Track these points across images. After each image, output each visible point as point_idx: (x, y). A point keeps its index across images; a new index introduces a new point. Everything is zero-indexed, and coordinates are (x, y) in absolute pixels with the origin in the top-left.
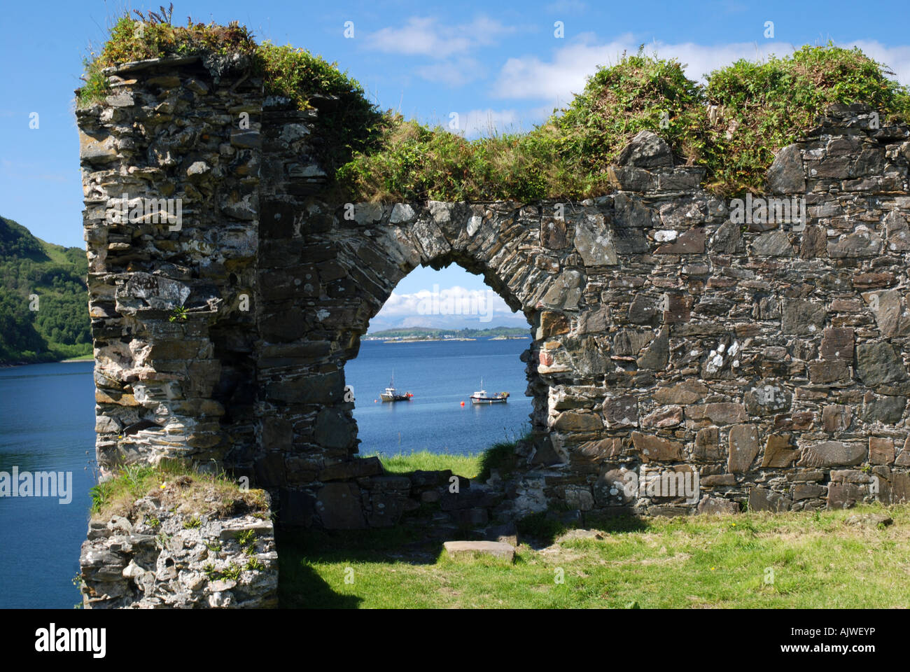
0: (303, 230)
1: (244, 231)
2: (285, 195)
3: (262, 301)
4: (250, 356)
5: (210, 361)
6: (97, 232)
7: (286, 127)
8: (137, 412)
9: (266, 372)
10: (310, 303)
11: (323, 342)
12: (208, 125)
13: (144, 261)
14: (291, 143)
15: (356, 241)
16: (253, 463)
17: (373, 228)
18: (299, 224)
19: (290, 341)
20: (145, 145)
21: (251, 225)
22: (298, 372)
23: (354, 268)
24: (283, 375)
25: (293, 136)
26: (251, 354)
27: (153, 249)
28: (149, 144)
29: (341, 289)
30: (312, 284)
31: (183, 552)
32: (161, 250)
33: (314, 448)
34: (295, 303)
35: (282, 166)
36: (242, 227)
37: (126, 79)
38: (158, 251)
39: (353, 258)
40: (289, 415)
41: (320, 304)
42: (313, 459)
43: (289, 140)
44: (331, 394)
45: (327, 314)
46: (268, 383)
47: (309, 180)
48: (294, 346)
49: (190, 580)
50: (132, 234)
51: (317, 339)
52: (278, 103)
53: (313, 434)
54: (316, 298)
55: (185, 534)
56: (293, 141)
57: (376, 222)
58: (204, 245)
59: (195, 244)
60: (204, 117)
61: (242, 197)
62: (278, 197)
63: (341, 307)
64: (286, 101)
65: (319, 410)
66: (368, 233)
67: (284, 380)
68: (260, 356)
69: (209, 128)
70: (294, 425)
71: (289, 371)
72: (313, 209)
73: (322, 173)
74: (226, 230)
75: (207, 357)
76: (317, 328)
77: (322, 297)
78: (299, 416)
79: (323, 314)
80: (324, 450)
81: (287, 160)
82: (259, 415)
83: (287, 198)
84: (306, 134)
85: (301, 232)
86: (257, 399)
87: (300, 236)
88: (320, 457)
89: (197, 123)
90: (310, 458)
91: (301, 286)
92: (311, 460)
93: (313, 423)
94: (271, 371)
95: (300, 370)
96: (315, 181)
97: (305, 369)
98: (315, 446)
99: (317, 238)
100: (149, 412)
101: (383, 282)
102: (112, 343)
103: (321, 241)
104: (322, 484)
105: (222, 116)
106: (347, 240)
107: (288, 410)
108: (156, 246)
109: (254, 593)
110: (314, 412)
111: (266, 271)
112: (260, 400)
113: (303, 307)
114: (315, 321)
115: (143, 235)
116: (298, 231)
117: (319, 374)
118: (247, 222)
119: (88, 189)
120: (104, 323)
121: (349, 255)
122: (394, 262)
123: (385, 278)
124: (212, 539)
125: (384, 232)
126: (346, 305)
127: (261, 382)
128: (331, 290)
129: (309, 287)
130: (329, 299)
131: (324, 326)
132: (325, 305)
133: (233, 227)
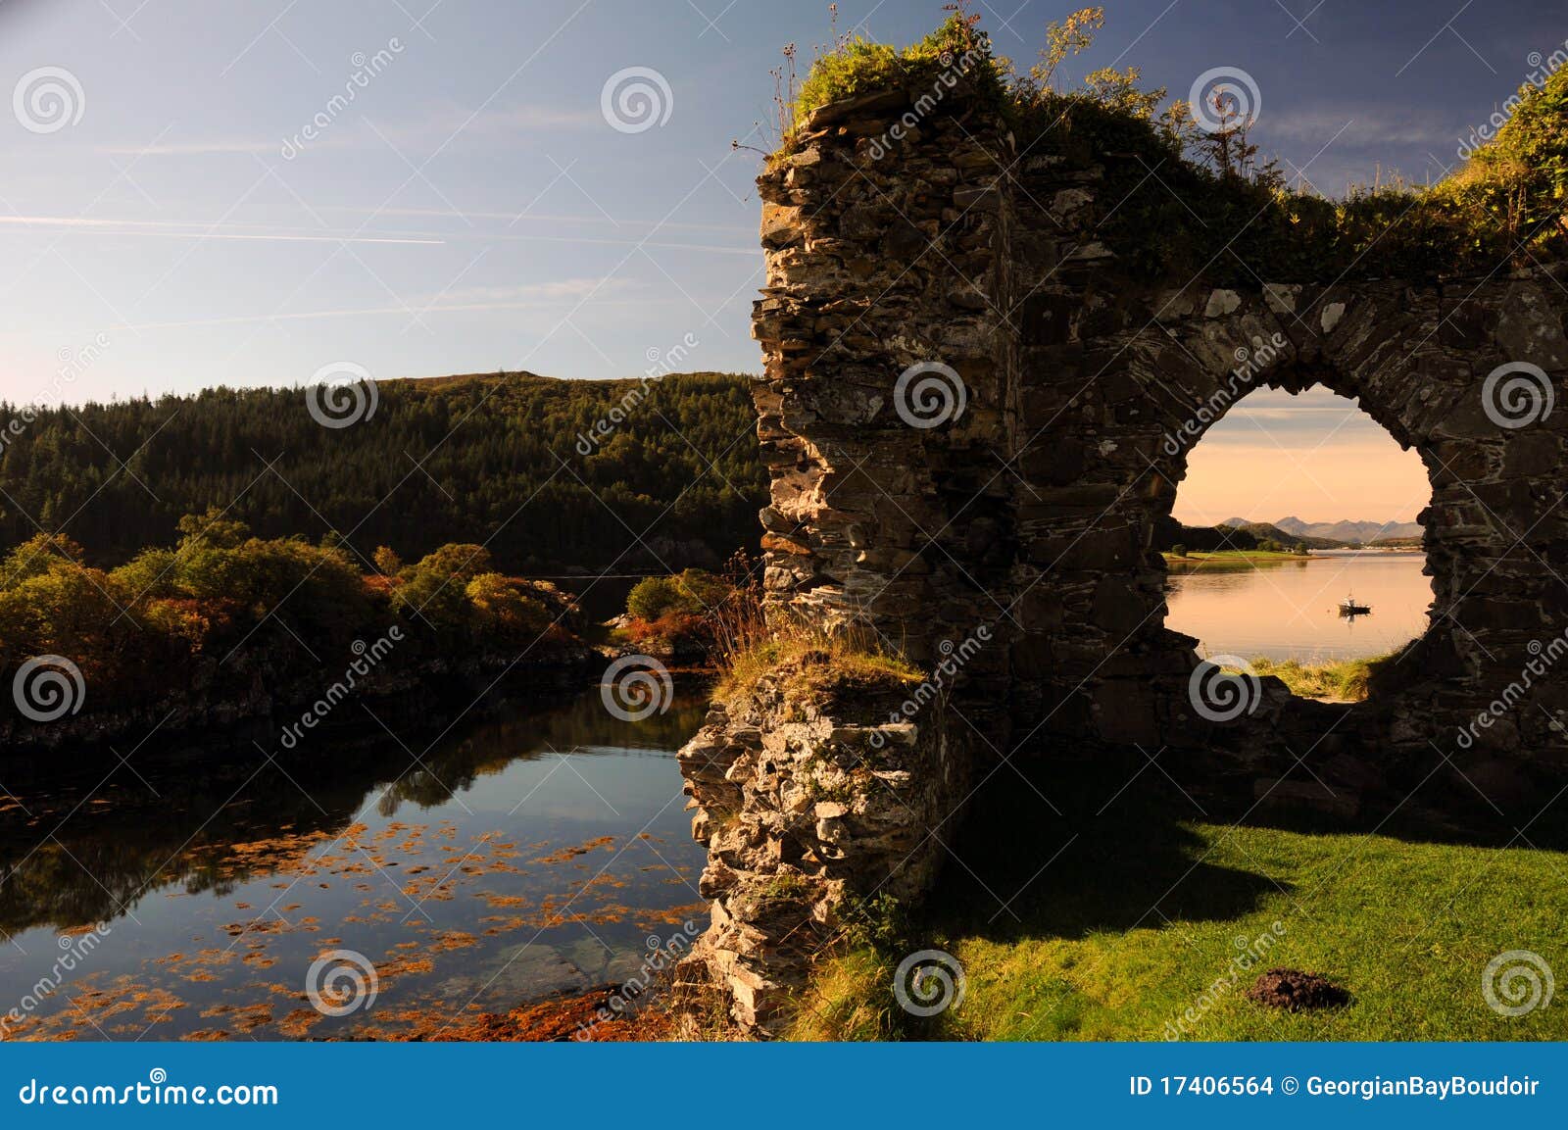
0: (1082, 333)
1: (973, 324)
2: (1057, 286)
3: (1025, 430)
4: (1008, 503)
5: (907, 498)
6: (766, 325)
7: (1059, 194)
8: (812, 563)
9: (1028, 524)
10: (1090, 432)
11: (1108, 485)
12: (924, 182)
13: (829, 364)
14: (1066, 214)
15: (1155, 345)
16: (1008, 646)
17: (1179, 326)
18: (1077, 324)
19: (1063, 484)
20: (835, 213)
21: (984, 315)
22: (1072, 526)
23: (1153, 383)
24: (1051, 529)
25: (1069, 205)
26: (1008, 500)
27: (840, 348)
28: (842, 211)
29: (1134, 412)
30: (1093, 405)
31: (786, 756)
32: (852, 348)
33: (1090, 631)
34: (1071, 432)
35: (1055, 246)
36: (970, 319)
37: (818, 131)
38: (847, 350)
39: (1152, 369)
40: (1058, 583)
41: (1103, 433)
42: (1088, 646)
43: (1063, 213)
44: (1116, 557)
45: (1114, 447)
46: (1031, 540)
47: (1090, 263)
48: (1066, 491)
49: (794, 798)
50: (814, 329)
51: (1099, 482)
52: (1049, 163)
53: (1090, 612)
54: (1098, 425)
55: (789, 730)
56: (1069, 212)
57: (1184, 317)
58: (914, 342)
59: (901, 342)
60: (917, 172)
61: (973, 277)
62: (1048, 288)
63: (1133, 437)
64: (1059, 160)
65: (1098, 577)
66: (1172, 333)
67: (1052, 536)
68: (1021, 503)
69: (925, 186)
70: (1064, 599)
71: (1059, 524)
72: (1097, 302)
73: (1108, 253)
74: (951, 324)
75: (904, 491)
76: (1098, 466)
77: (1108, 424)
78: (1072, 586)
79: (1108, 447)
80: (1105, 635)
81: (1062, 239)
82: (1019, 583)
83: (1059, 289)
84: (1086, 202)
85: (1079, 335)
86: (1016, 561)
87: (1078, 339)
88: (1099, 643)
89: (909, 179)
90: (1084, 643)
91: (1079, 408)
92: (1086, 647)
93: (1091, 597)
94: (1035, 524)
95: (1074, 523)
96: (1097, 263)
97: (1081, 521)
98: (1093, 628)
99: (1101, 342)
100: (828, 564)
101: (1194, 401)
102: (788, 472)
103: (1107, 346)
104: (1101, 681)
105: (944, 171)
106: (1143, 344)
107: (1057, 577)
108: (844, 343)
109: (874, 828)
110: (1093, 582)
111: (1032, 389)
112: (1021, 562)
113: (1081, 438)
114: (1096, 455)
115: (827, 330)
116: (1075, 335)
117: (1101, 529)
118: (978, 311)
119: (770, 277)
120: (774, 445)
121: (1145, 364)
122: (1210, 373)
123: (1197, 395)
124: (821, 741)
125: (1197, 331)
126: (1140, 434)
127: (1021, 537)
128: (1120, 415)
129: (1089, 410)
130: (1118, 426)
131: (1109, 463)
132: (1111, 434)
133: (959, 319)
